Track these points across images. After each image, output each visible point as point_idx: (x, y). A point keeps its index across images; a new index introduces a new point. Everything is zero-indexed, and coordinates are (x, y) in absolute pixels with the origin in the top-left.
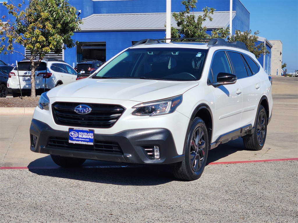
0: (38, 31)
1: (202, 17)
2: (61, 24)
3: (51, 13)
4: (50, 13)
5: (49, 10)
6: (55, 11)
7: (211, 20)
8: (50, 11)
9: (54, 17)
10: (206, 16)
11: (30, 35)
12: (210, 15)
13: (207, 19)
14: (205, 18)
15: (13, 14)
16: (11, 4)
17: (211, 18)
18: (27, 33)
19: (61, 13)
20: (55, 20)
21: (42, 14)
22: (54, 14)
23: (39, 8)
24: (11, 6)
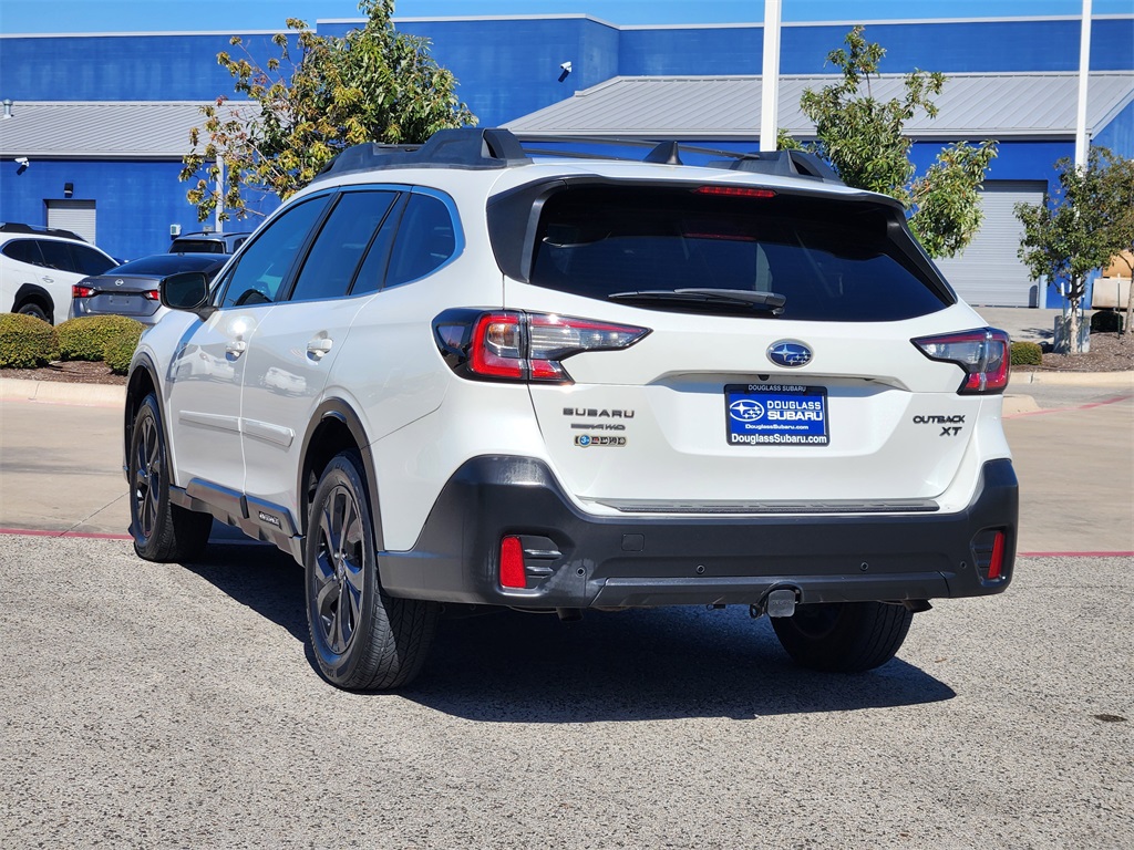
0: (322, 147)
1: (902, 107)
2: (403, 126)
3: (368, 88)
4: (365, 90)
5: (364, 79)
6: (381, 84)
7: (932, 112)
8: (368, 84)
9: (380, 102)
10: (914, 99)
11: (296, 159)
12: (927, 97)
13: (918, 110)
14: (911, 109)
15: (249, 93)
16: (241, 60)
17: (932, 107)
18: (287, 152)
19: (399, 89)
20: (381, 111)
21: (337, 92)
22: (378, 91)
23: (332, 72)
24: (242, 65)
